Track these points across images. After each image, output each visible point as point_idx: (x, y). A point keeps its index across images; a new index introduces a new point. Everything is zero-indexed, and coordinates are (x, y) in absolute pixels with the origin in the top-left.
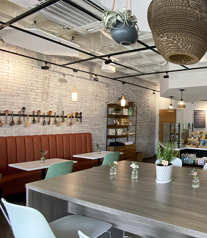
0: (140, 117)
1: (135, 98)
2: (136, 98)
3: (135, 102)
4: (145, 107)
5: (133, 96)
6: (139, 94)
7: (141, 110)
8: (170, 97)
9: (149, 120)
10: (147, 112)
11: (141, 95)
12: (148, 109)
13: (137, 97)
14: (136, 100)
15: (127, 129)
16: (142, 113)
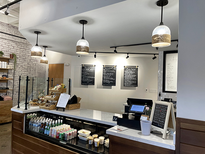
0: (25, 71)
1: (17, 50)
2: (19, 51)
3: (18, 54)
4: (32, 60)
5: (15, 48)
6: (24, 47)
7: (27, 63)
8: (44, 47)
9: (36, 75)
10: (35, 66)
11: (27, 47)
12: (36, 63)
13: (21, 49)
14: (19, 53)
15: (6, 83)
16: (27, 67)
